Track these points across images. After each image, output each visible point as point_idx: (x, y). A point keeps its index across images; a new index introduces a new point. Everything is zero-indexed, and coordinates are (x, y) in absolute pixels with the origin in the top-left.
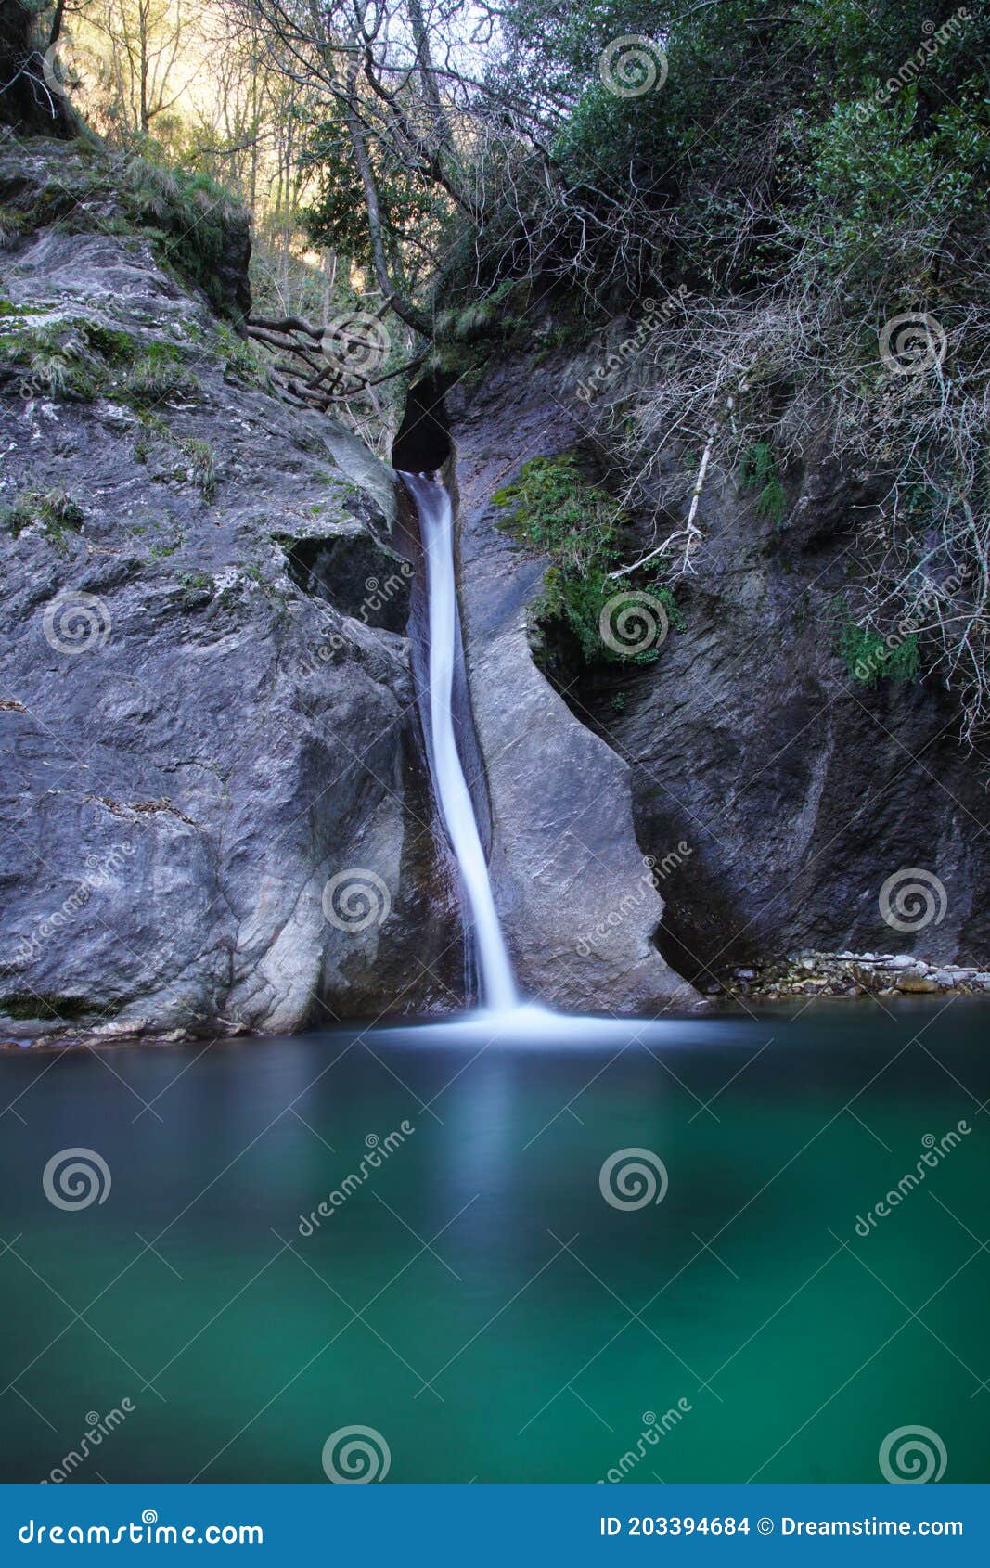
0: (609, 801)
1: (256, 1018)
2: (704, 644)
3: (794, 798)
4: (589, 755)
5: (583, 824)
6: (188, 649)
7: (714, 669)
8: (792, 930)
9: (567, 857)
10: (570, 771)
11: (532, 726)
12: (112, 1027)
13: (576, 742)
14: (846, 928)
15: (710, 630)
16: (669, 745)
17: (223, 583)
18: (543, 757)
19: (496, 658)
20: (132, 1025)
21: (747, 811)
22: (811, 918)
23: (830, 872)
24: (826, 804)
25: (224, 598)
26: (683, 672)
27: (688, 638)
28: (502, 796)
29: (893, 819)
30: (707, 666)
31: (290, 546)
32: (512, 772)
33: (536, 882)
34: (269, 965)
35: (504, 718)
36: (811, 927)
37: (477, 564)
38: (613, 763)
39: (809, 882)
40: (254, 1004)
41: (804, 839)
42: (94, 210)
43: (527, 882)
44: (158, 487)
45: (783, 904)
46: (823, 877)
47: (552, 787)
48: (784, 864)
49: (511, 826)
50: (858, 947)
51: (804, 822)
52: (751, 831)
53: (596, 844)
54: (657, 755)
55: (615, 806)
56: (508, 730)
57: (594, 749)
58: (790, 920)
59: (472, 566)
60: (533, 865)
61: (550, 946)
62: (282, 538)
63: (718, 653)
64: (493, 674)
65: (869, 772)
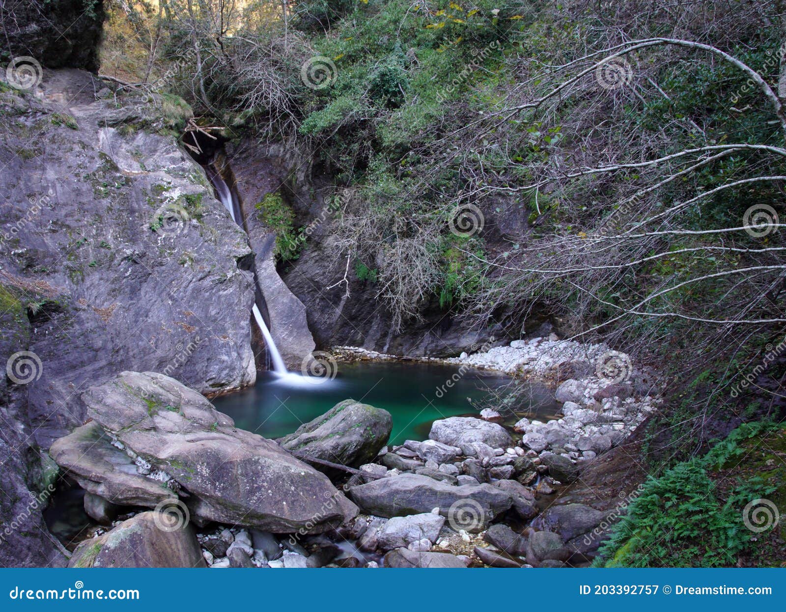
0: (301, 317)
1: (248, 382)
2: (313, 255)
3: (336, 302)
4: (296, 304)
5: (295, 323)
6: (221, 293)
7: (316, 262)
8: (332, 340)
9: (291, 332)
10: (291, 307)
11: (279, 293)
12: (228, 388)
13: (292, 299)
14: (347, 339)
15: (316, 251)
16: (300, 283)
17: (229, 276)
18: (283, 302)
19: (265, 269)
20: (232, 387)
21: (322, 306)
22: (337, 337)
23: (345, 324)
24: (346, 307)
25: (229, 279)
26: (306, 262)
27: (309, 252)
28: (272, 313)
29: (363, 313)
30: (313, 261)
31: (237, 259)
32: (274, 306)
33: (283, 338)
34: (248, 370)
35: (271, 290)
36: (338, 339)
37: (254, 231)
38: (303, 307)
39: (338, 327)
40: (248, 380)
41: (338, 315)
42: (157, 126)
43: (281, 338)
44: (206, 244)
45: (330, 332)
46: (342, 326)
47: (286, 312)
48: (331, 321)
49: (275, 322)
50: (349, 345)
51: (338, 311)
52: (323, 311)
53: (298, 328)
54: (296, 286)
55: (302, 318)
56: (272, 293)
57: (297, 302)
58: (332, 337)
59: (252, 232)
60: (283, 333)
61: (287, 355)
62: (235, 257)
63: (317, 258)
64: (265, 274)
65: (358, 300)
